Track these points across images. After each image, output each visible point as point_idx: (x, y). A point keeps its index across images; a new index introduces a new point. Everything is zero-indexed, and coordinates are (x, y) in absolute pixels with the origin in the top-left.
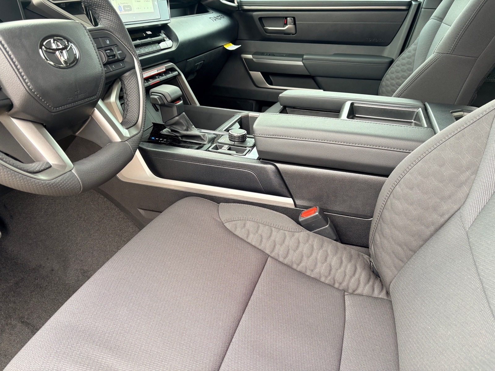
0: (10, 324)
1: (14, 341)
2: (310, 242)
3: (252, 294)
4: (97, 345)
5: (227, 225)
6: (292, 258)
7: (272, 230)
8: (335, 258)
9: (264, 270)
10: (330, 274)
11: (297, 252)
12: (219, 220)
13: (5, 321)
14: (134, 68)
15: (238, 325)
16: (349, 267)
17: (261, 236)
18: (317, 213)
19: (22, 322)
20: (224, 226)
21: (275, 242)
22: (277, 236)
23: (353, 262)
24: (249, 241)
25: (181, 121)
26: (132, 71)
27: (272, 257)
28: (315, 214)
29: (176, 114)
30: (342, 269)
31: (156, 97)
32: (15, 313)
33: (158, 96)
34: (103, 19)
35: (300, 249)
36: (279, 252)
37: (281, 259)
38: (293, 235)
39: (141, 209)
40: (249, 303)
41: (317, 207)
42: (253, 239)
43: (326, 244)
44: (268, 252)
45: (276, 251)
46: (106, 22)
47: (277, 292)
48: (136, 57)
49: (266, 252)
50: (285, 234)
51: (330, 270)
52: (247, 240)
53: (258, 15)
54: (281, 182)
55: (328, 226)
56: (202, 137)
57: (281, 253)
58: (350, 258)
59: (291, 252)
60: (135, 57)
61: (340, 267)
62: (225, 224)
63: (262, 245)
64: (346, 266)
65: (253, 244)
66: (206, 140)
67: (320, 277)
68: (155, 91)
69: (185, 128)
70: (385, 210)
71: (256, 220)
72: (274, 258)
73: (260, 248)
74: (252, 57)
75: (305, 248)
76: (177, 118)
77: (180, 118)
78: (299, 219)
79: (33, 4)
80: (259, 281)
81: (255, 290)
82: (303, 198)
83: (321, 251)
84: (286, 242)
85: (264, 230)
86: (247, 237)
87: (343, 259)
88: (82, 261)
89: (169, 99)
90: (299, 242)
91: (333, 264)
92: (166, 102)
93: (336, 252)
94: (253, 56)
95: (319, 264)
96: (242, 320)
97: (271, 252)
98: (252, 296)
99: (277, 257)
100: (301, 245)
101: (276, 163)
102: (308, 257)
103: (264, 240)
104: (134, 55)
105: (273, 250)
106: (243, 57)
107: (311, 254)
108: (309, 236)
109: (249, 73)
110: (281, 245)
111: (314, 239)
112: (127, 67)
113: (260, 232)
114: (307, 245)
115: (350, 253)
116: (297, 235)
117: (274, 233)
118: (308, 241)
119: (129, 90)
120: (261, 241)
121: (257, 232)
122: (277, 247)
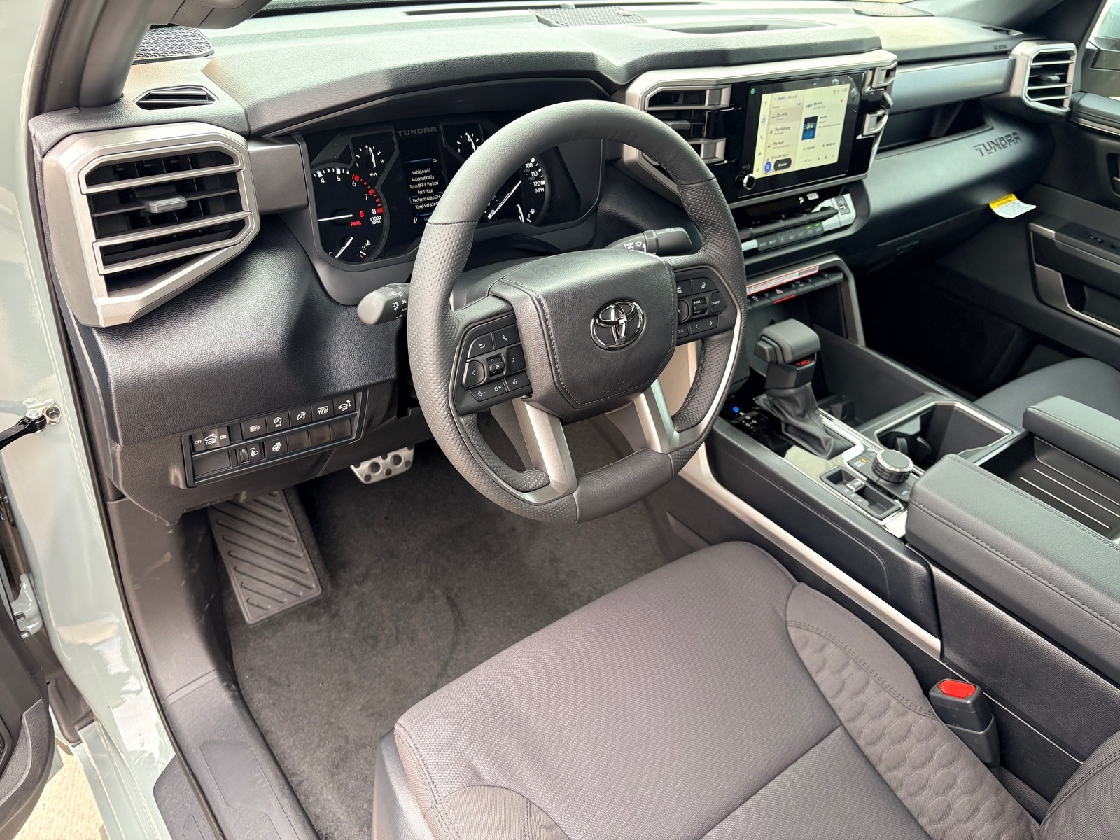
0: (433, 592)
1: (429, 622)
2: (931, 743)
3: (775, 778)
4: (519, 743)
5: (792, 631)
6: (883, 752)
7: (867, 683)
8: (966, 798)
9: (816, 747)
10: (941, 819)
11: (897, 747)
12: (782, 615)
13: (427, 582)
14: (732, 328)
15: (724, 818)
16: (985, 828)
17: (844, 682)
18: (969, 702)
19: (448, 598)
20: (787, 630)
21: (864, 705)
22: (873, 698)
23: (999, 825)
24: (817, 679)
25: (798, 398)
26: (726, 334)
27: (845, 730)
28: (963, 701)
29: (793, 385)
30: (970, 825)
31: (766, 347)
32: (444, 576)
33: (771, 347)
34: (712, 244)
35: (904, 746)
36: (864, 729)
37: (861, 743)
38: (905, 714)
39: (672, 515)
40: (760, 793)
41: (978, 687)
42: (826, 681)
43: (961, 763)
44: (842, 716)
45: (859, 723)
46: (714, 250)
47: (818, 798)
48: (743, 310)
49: (839, 715)
50: (890, 702)
51: (945, 814)
52: (814, 676)
53: (1109, 146)
54: (929, 604)
55: (982, 734)
56: (823, 442)
57: (866, 731)
58: (997, 815)
59: (886, 741)
60: (741, 311)
61: (968, 819)
62: (789, 628)
63: (837, 700)
64: (982, 824)
65: (823, 689)
66: (828, 451)
67: (920, 814)
68: (769, 335)
69: (799, 411)
70: (1097, 779)
71: (847, 650)
72: (848, 733)
73: (831, 703)
74: (1054, 236)
75: (915, 750)
76: (792, 391)
77: (796, 394)
78: (932, 690)
79: (623, 162)
80: (799, 761)
81: (782, 774)
82: (961, 652)
83: (945, 771)
84: (885, 720)
85: (853, 676)
86: (817, 672)
87: (982, 809)
88: (557, 540)
89: (789, 358)
90: (909, 731)
91: (956, 806)
92: (781, 360)
93: (973, 791)
94: (1059, 234)
95: (928, 792)
96: (733, 814)
97: (849, 721)
98: (773, 782)
99: (855, 735)
100: (912, 739)
101: (933, 564)
102: (915, 768)
103: (845, 694)
104: (740, 307)
105: (853, 719)
106: (1033, 229)
107: (923, 765)
108: (935, 730)
109: (1034, 265)
110: (873, 718)
111: (943, 742)
112: (720, 326)
113: (845, 674)
114: (923, 745)
115: (1003, 805)
116: (911, 716)
117: (870, 691)
118: (927, 739)
119: (710, 364)
120: (840, 691)
121: (839, 671)
122: (863, 717)
